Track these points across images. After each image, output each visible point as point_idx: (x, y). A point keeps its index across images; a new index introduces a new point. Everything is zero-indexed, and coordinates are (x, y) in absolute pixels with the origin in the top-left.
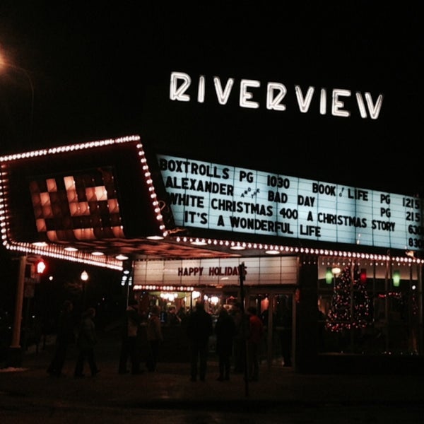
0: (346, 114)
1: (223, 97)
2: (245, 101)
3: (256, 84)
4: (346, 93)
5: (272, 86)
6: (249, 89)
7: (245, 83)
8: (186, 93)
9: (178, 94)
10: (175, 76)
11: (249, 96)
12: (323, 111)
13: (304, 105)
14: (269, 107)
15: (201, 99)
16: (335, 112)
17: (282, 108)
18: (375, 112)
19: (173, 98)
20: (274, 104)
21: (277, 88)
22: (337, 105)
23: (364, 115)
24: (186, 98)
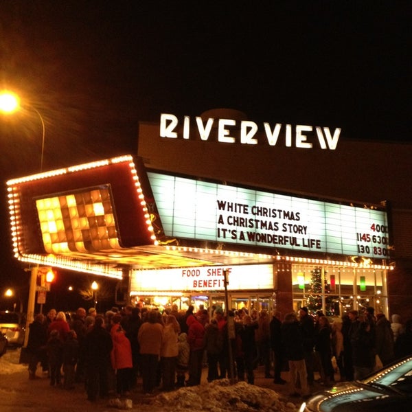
0: (308, 146)
1: (204, 134)
2: (223, 137)
3: (232, 123)
4: (309, 129)
5: (245, 124)
6: (226, 127)
7: (223, 122)
8: (174, 131)
9: (167, 132)
10: (164, 117)
11: (227, 132)
12: (288, 143)
13: (272, 139)
14: (243, 142)
15: (186, 135)
16: (299, 144)
17: (254, 142)
18: (333, 144)
19: (162, 135)
20: (247, 139)
21: (249, 126)
22: (300, 138)
23: (323, 146)
24: (175, 135)
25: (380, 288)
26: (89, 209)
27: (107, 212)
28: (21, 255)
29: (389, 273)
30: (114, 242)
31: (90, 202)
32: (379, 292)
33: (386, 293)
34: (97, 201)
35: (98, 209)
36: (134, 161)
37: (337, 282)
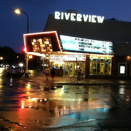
14: (77, 20)
19: (55, 18)
21: (79, 15)
25: (110, 60)
26: (45, 42)
27: (50, 43)
28: (27, 52)
29: (112, 57)
30: (51, 50)
31: (45, 41)
32: (109, 61)
33: (111, 62)
34: (47, 41)
35: (47, 43)
36: (57, 32)
37: (100, 58)
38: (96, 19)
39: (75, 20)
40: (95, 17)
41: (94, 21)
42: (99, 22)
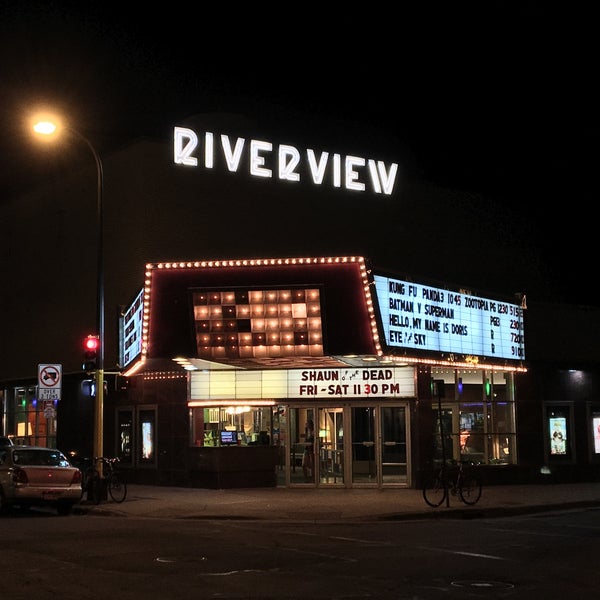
2: (258, 169)
3: (268, 147)
5: (285, 150)
6: (261, 153)
7: (256, 146)
8: (193, 155)
9: (183, 156)
10: (179, 133)
11: (262, 161)
12: (337, 183)
13: (318, 174)
14: (281, 177)
15: (209, 163)
16: (349, 185)
17: (296, 178)
19: (177, 161)
21: (289, 153)
22: (351, 175)
38: (363, 175)
39: (267, 173)
40: (360, 162)
41: (353, 185)
42: (377, 190)
